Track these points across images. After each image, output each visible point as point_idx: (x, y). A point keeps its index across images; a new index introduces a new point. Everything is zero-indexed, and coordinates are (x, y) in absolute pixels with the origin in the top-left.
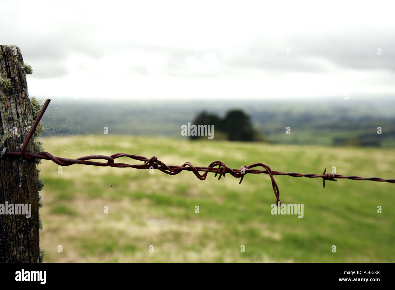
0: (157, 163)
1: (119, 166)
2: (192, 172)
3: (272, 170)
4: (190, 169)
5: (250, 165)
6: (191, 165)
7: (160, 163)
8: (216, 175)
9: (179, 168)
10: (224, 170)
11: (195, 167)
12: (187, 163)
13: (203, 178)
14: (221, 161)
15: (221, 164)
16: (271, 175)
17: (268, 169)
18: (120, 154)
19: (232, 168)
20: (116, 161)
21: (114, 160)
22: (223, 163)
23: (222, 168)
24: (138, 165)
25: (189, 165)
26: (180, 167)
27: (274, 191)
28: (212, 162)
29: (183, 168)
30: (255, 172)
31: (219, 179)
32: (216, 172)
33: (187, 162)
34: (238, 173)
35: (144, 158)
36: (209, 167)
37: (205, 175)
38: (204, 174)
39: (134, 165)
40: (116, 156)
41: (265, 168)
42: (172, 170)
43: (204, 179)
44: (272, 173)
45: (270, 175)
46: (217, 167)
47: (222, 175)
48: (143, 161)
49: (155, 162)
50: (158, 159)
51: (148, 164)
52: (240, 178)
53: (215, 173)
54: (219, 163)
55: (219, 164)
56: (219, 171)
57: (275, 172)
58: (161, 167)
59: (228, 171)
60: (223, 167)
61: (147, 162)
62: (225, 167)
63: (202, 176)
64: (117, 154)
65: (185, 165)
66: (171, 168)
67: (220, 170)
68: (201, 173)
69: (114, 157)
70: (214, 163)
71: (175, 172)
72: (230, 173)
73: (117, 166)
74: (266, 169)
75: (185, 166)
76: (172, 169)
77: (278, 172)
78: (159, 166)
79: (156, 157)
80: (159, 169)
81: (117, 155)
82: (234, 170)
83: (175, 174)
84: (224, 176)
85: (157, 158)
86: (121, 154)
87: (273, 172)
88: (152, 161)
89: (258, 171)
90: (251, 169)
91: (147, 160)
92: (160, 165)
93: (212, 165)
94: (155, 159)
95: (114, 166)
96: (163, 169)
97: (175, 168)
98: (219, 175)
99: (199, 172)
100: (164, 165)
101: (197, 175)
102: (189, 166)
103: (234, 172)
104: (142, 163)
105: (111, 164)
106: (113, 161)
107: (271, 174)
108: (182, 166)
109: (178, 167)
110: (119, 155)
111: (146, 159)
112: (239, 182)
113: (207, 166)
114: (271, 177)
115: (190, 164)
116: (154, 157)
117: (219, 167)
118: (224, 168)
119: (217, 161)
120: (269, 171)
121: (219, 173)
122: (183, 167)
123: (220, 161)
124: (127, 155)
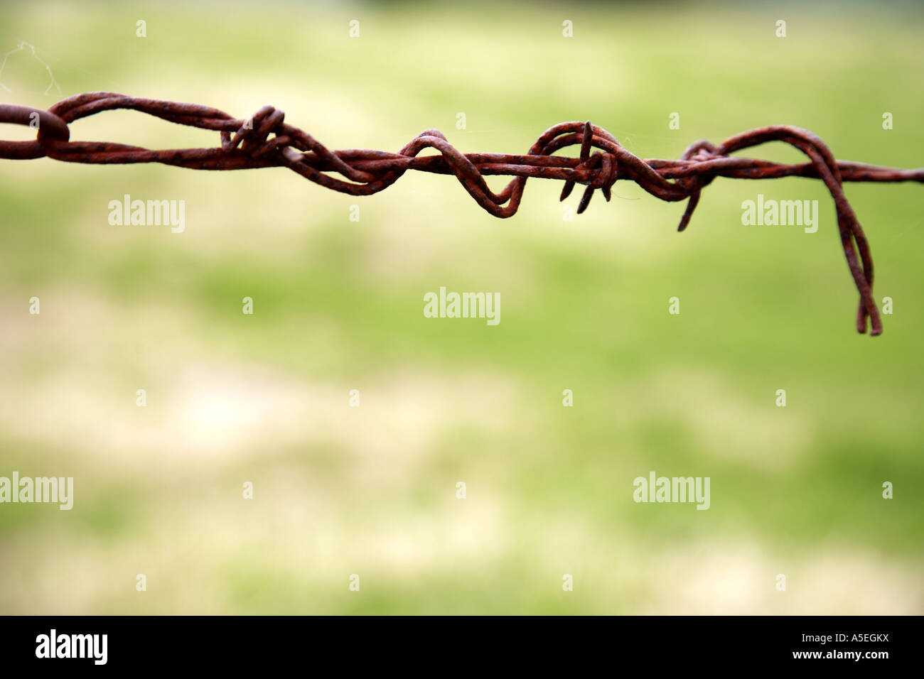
0: (285, 139)
1: (95, 156)
2: (452, 181)
3: (839, 160)
4: (444, 164)
5: (729, 138)
6: (450, 148)
7: (297, 138)
8: (566, 193)
9: (389, 162)
10: (607, 168)
11: (469, 156)
12: (427, 138)
13: (505, 205)
14: (592, 125)
15: (595, 137)
16: (834, 183)
17: (817, 158)
18: (96, 99)
19: (645, 156)
20: (81, 131)
21: (69, 126)
22: (603, 129)
23: (598, 156)
24: (189, 151)
25: (438, 147)
26: (393, 157)
27: (849, 261)
28: (549, 129)
29: (409, 159)
30: (755, 170)
31: (582, 208)
32: (570, 175)
33: (425, 134)
34: (672, 181)
35: (217, 115)
36: (535, 151)
37: (515, 193)
38: (511, 186)
39: (169, 152)
40: (80, 109)
41: (805, 152)
42: (358, 173)
43: (512, 212)
44: (839, 175)
45: (827, 184)
46: (573, 152)
47: (598, 193)
48: (215, 128)
49: (272, 136)
50: (286, 122)
51: (240, 146)
52: (685, 203)
53: (561, 183)
54: (582, 134)
55: (582, 136)
56: (583, 173)
57: (854, 168)
58: (306, 159)
59: (629, 169)
60: (602, 151)
61: (233, 135)
62: (610, 150)
63: (502, 199)
64: (82, 97)
65: (419, 146)
66: (354, 160)
67: (584, 168)
68: (497, 184)
69: (70, 113)
70: (558, 131)
71: (370, 183)
72: (637, 182)
73: (84, 156)
74: (810, 157)
75: (417, 152)
76: (355, 168)
77: (864, 169)
78: (295, 153)
79: (279, 107)
80: (296, 167)
81: (83, 100)
82: (655, 165)
83: (372, 193)
84: (607, 195)
85: (282, 117)
86: (102, 96)
87: (843, 168)
88: (261, 129)
89: (769, 165)
90: (735, 157)
91: (236, 127)
92: (296, 147)
93: (546, 144)
94: (273, 117)
95: (69, 156)
96: (312, 170)
97: (373, 163)
98: (579, 190)
99: (486, 178)
100: (319, 149)
101: (479, 192)
102: (436, 153)
103: (656, 173)
104: (210, 140)
105: (59, 145)
106: (66, 134)
107: (837, 180)
108: (403, 152)
109: (388, 157)
110: (95, 104)
111: (229, 122)
112: (678, 220)
113: (523, 150)
114: (835, 194)
115: (442, 142)
116: (270, 111)
117: (585, 152)
118: (607, 155)
119: (574, 122)
120: (823, 167)
121: (581, 180)
122: (409, 155)
123: (588, 125)
124: (131, 101)
